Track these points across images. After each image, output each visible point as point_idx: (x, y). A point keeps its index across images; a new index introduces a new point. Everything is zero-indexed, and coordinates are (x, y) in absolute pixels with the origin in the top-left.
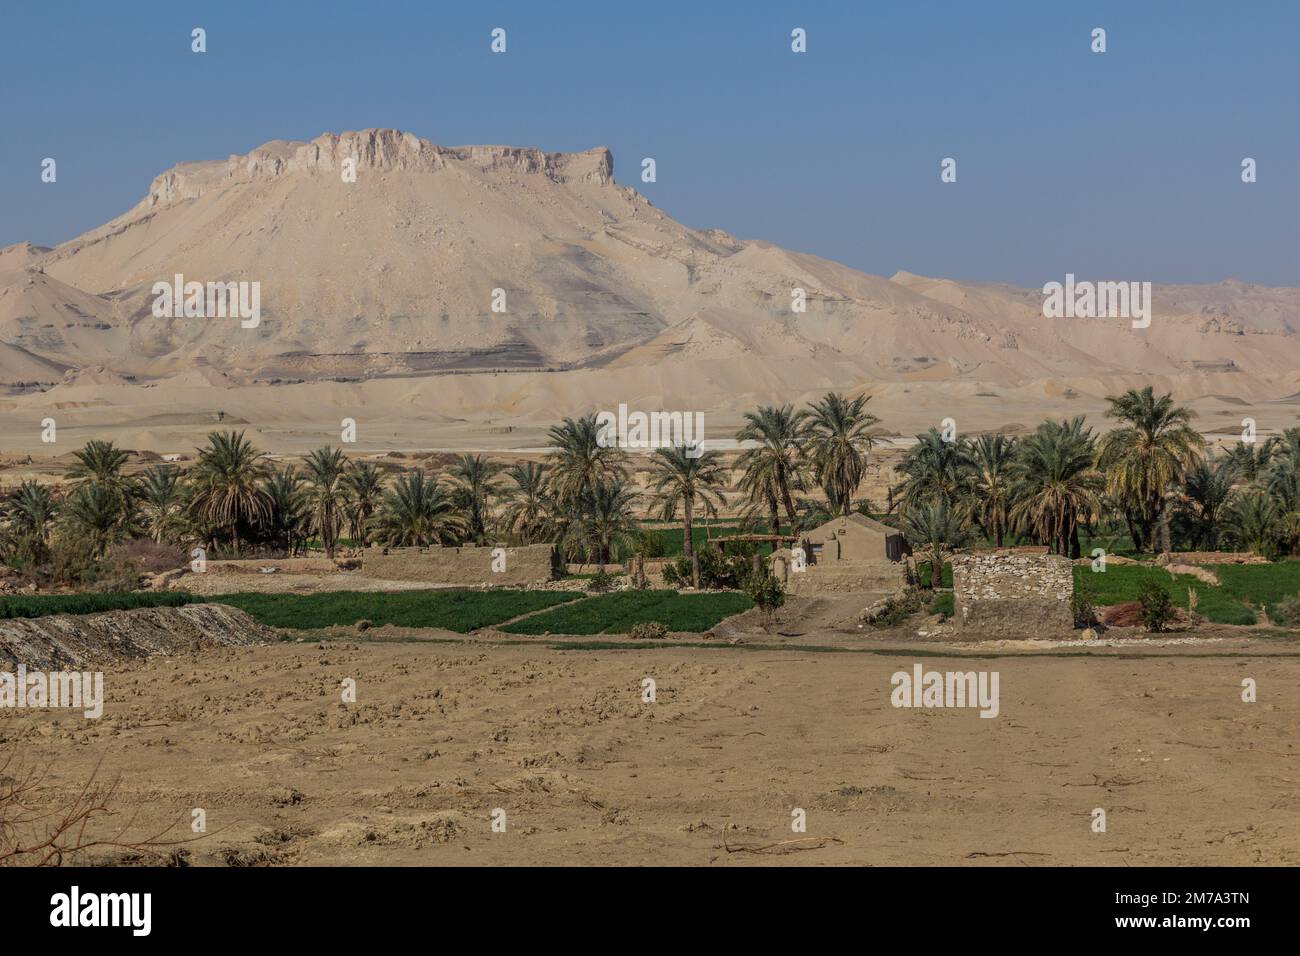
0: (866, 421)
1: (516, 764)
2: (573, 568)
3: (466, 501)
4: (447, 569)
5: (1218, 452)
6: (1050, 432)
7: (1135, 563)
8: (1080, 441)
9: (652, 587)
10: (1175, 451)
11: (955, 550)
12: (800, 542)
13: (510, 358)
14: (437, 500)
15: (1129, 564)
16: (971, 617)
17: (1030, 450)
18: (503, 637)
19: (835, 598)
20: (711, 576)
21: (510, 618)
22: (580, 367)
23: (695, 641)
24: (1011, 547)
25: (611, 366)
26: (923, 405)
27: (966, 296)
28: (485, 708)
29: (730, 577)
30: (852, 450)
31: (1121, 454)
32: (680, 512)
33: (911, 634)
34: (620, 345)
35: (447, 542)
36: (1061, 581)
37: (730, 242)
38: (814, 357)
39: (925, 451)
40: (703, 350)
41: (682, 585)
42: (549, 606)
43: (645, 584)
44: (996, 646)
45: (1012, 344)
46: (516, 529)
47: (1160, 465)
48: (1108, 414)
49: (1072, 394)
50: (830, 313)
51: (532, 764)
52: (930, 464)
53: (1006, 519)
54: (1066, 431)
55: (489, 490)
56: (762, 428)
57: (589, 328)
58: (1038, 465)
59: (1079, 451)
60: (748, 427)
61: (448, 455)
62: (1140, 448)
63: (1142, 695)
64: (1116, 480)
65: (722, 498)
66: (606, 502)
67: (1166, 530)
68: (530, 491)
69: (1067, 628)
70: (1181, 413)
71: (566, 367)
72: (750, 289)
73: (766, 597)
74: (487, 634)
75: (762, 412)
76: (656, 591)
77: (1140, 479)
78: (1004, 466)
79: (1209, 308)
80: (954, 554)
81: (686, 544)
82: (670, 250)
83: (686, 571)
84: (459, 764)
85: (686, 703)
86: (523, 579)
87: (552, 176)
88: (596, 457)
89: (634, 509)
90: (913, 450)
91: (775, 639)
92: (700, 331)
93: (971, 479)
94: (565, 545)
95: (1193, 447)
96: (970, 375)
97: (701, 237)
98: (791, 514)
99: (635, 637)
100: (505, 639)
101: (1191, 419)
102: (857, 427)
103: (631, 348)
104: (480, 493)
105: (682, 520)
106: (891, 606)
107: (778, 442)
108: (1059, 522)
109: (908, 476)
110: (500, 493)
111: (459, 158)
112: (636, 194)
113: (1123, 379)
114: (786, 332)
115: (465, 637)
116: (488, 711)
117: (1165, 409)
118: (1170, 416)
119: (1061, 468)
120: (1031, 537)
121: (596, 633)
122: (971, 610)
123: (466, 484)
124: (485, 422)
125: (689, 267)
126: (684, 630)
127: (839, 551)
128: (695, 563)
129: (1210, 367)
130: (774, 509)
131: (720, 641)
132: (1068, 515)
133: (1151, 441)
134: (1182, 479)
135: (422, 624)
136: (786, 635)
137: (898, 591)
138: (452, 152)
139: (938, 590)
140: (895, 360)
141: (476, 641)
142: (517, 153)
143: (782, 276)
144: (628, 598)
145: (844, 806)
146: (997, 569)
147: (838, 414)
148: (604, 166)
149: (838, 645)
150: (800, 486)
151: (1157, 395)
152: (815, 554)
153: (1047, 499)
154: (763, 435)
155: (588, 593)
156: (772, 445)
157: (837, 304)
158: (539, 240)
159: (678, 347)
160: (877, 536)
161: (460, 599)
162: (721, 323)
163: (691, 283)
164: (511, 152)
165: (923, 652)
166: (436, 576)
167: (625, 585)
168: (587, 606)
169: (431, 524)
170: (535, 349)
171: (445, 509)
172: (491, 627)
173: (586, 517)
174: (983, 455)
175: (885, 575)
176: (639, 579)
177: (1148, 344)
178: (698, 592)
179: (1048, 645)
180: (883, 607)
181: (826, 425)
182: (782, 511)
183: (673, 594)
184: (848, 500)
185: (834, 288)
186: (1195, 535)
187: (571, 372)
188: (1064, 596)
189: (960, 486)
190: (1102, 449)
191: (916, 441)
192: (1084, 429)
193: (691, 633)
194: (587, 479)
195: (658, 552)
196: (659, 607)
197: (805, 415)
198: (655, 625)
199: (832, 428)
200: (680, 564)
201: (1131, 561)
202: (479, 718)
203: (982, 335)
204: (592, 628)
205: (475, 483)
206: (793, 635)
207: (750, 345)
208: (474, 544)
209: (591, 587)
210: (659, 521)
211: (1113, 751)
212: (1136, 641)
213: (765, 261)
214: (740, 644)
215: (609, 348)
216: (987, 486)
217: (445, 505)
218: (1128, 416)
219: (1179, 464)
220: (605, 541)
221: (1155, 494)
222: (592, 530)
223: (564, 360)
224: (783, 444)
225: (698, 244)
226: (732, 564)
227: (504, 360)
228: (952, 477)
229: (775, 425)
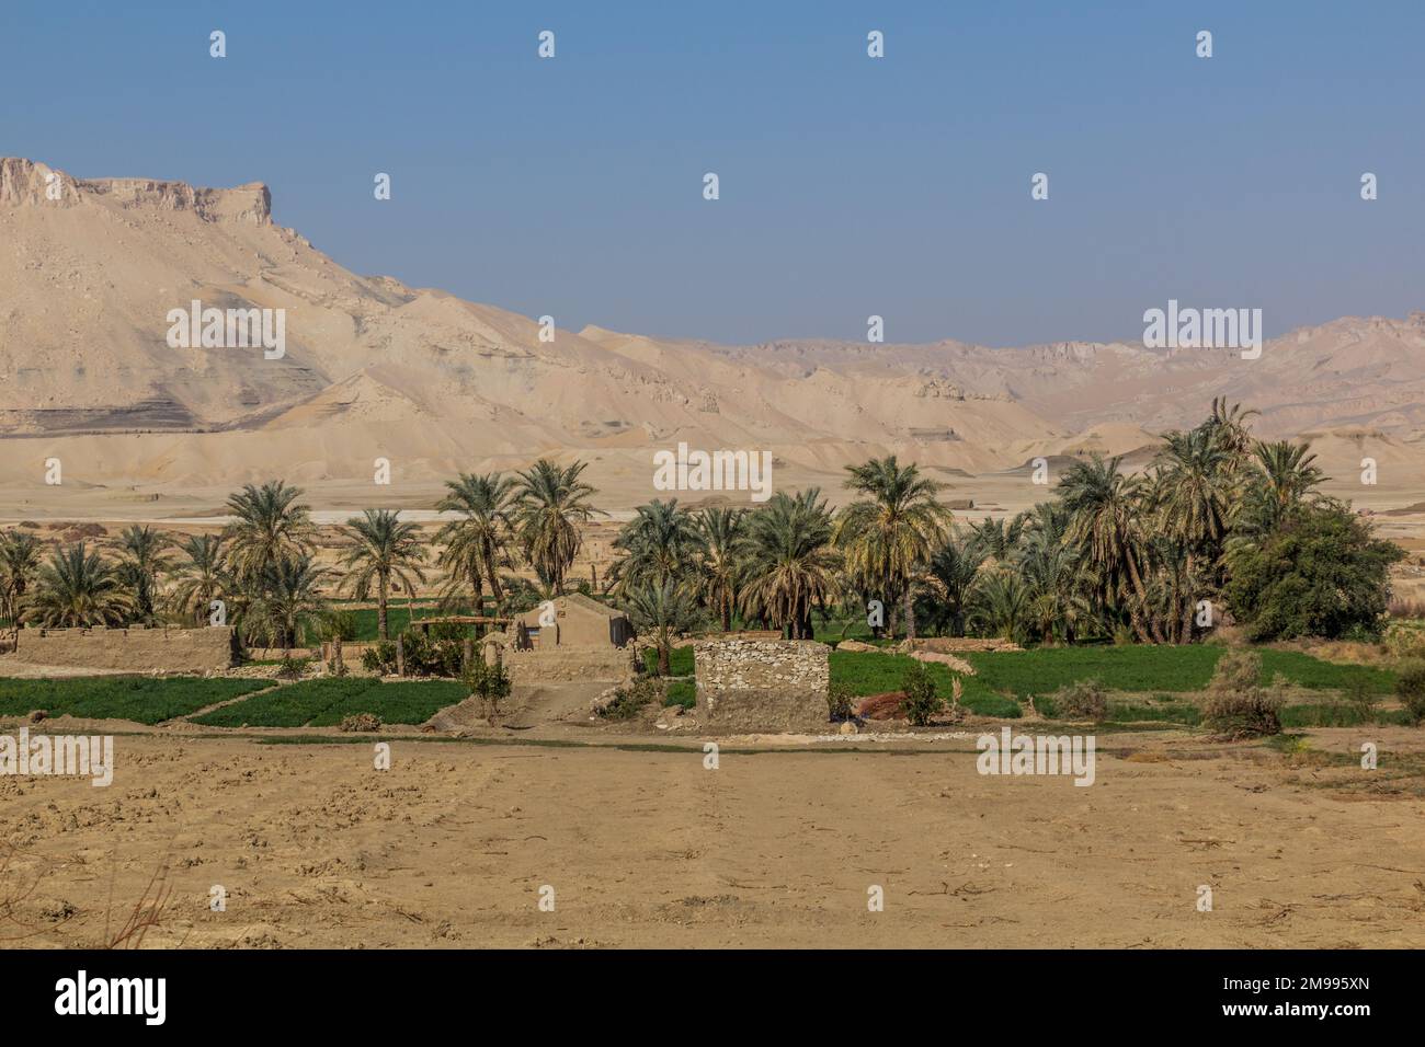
0: (582, 491)
1: (293, 872)
2: (258, 653)
3: (135, 577)
4: (113, 652)
5: (965, 529)
6: (783, 504)
7: (876, 649)
8: (817, 515)
9: (350, 674)
10: (920, 526)
11: (685, 634)
12: (515, 626)
13: (153, 417)
14: (100, 576)
15: (869, 651)
16: (717, 709)
17: (761, 524)
18: (196, 730)
19: (556, 687)
20: (417, 664)
21: (198, 708)
22: (233, 428)
23: (414, 735)
24: (741, 631)
25: (267, 427)
26: (616, 473)
27: (662, 354)
28: (217, 809)
29: (437, 663)
30: (565, 523)
31: (862, 530)
32: (374, 592)
33: (649, 727)
34: (278, 404)
35: (112, 623)
36: (815, 669)
37: (400, 291)
38: (494, 420)
39: (646, 525)
40: (371, 410)
41: (385, 673)
42: (240, 695)
43: (344, 670)
44: (748, 740)
45: (713, 408)
46: (190, 608)
47: (904, 541)
48: (848, 485)
49: (780, 463)
50: (512, 371)
51: (311, 871)
52: (652, 540)
53: (736, 599)
54: (800, 504)
55: (160, 565)
56: (466, 498)
57: (243, 384)
58: (771, 541)
59: (815, 526)
60: (449, 496)
61: (89, 525)
62: (882, 523)
63: (939, 795)
64: (857, 558)
65: (421, 576)
66: (291, 579)
67: (910, 614)
68: (204, 566)
69: (822, 721)
70: (926, 485)
71: (217, 429)
72: (425, 343)
73: (491, 685)
74: (178, 726)
75: (465, 481)
76: (356, 679)
77: (882, 557)
78: (732, 543)
79: (926, 371)
80: (682, 639)
81: (381, 626)
82: (335, 298)
83: (389, 656)
84: (231, 872)
85: (436, 804)
86: (199, 665)
87: (202, 214)
88: (281, 529)
89: (323, 588)
90: (631, 525)
91: (501, 733)
92: (368, 389)
93: (698, 557)
94: (244, 628)
95: (939, 522)
96: (667, 441)
97: (369, 285)
98: (498, 594)
99: (346, 730)
100: (200, 732)
101: (938, 492)
102: (571, 497)
103: (290, 408)
104: (149, 567)
105: (376, 600)
106: (621, 696)
107: (483, 514)
108: (793, 604)
109: (627, 552)
110: (172, 569)
111: (97, 192)
112: (296, 236)
113: (836, 448)
114: (463, 391)
115: (156, 730)
116: (219, 812)
117: (909, 481)
118: (916, 488)
119: (795, 544)
120: (762, 620)
121: (300, 725)
122: (716, 701)
123: (133, 559)
124: (128, 488)
125: (354, 318)
126: (400, 722)
127: (558, 636)
128: (400, 648)
129: (929, 435)
130: (478, 588)
131: (442, 734)
132: (803, 597)
133: (895, 516)
134: (928, 558)
135: (103, 715)
136: (513, 728)
137: (627, 680)
138: (90, 185)
139: (666, 678)
140: (584, 424)
141: (168, 735)
142: (162, 187)
143: (459, 329)
144: (326, 685)
145: (690, 917)
146: (744, 655)
147: (551, 484)
148: (261, 204)
149: (574, 739)
150: (507, 563)
151: (901, 464)
152: (531, 638)
153: (780, 579)
154: (467, 506)
155: (280, 681)
156: (477, 518)
157: (520, 361)
158: (188, 285)
159: (343, 407)
160: (601, 618)
161: (137, 687)
162: (392, 381)
163: (358, 336)
164: (156, 187)
165: (672, 747)
166: (100, 661)
167: (320, 671)
168: (283, 696)
169: (94, 603)
170: (181, 406)
171: (109, 586)
172: (179, 718)
173: (269, 595)
174: (709, 530)
175: (608, 663)
176: (337, 666)
177: (860, 409)
178: (403, 680)
179: (804, 740)
180: (613, 698)
181: (536, 495)
182: (487, 589)
183: (375, 682)
184: (561, 578)
185: (517, 344)
186: (940, 620)
187: (223, 433)
188: (819, 685)
189: (683, 565)
190: (839, 524)
191: (636, 514)
192: (818, 502)
193: (406, 726)
194: (271, 554)
195: (349, 636)
196: (364, 695)
197: (514, 483)
198: (369, 716)
199: (544, 499)
200: (382, 649)
201: (872, 648)
202: (213, 821)
203: (680, 397)
204: (296, 720)
205: (143, 556)
206: (519, 728)
207: (422, 405)
208: (142, 625)
209: (282, 674)
210: (350, 600)
211: (945, 856)
212: (900, 736)
213: (441, 313)
214: (463, 738)
215: (266, 408)
216: (715, 564)
217: (107, 582)
218: (869, 488)
219: (924, 541)
220: (291, 623)
221: (899, 574)
222: (275, 609)
223: (216, 420)
224: (488, 516)
225: (365, 292)
226: (439, 649)
227: (147, 420)
228: (674, 554)
229: (479, 494)
